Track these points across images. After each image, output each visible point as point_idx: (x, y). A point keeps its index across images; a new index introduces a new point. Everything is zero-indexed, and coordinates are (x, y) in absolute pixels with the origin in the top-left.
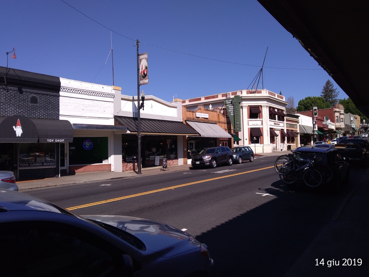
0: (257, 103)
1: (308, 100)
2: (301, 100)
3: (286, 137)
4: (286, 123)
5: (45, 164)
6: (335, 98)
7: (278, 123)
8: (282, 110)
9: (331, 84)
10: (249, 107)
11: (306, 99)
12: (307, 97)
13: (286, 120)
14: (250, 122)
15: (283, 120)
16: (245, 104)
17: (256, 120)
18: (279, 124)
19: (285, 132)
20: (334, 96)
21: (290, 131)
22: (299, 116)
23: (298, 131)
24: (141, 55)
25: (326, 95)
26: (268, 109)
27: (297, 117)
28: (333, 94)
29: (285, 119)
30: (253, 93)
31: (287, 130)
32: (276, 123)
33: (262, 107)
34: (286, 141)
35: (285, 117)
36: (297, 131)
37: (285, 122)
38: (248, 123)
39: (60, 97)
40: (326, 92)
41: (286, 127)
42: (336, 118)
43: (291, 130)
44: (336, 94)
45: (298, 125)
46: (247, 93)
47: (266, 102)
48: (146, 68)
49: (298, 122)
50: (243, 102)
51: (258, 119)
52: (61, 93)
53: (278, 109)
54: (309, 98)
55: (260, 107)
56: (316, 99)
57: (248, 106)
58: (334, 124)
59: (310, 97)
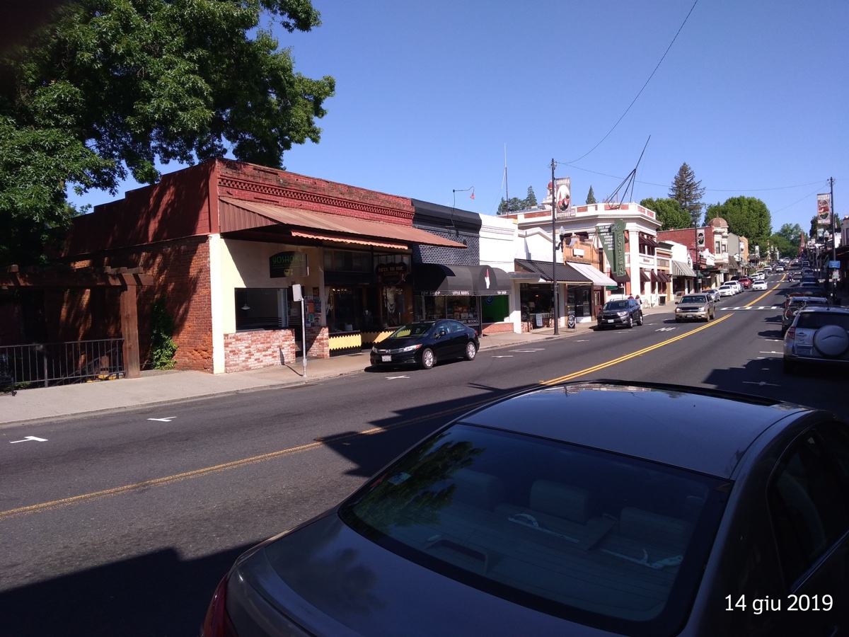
3: (657, 283)
4: (658, 259)
5: (469, 321)
6: (697, 202)
7: (648, 259)
8: (652, 236)
9: (690, 171)
13: (658, 253)
15: (653, 254)
18: (649, 261)
19: (656, 272)
20: (696, 197)
21: (661, 272)
22: (673, 246)
23: (671, 273)
24: (558, 179)
25: (679, 196)
26: (638, 236)
27: (669, 247)
28: (693, 193)
29: (656, 251)
30: (616, 208)
31: (658, 270)
32: (646, 259)
33: (630, 233)
34: (656, 290)
35: (656, 248)
36: (668, 271)
37: (656, 256)
39: (480, 238)
40: (678, 187)
41: (658, 265)
42: (716, 245)
43: (662, 270)
44: (698, 192)
45: (670, 260)
46: (606, 208)
47: (634, 224)
48: (568, 197)
49: (670, 256)
52: (481, 233)
53: (648, 235)
58: (713, 256)
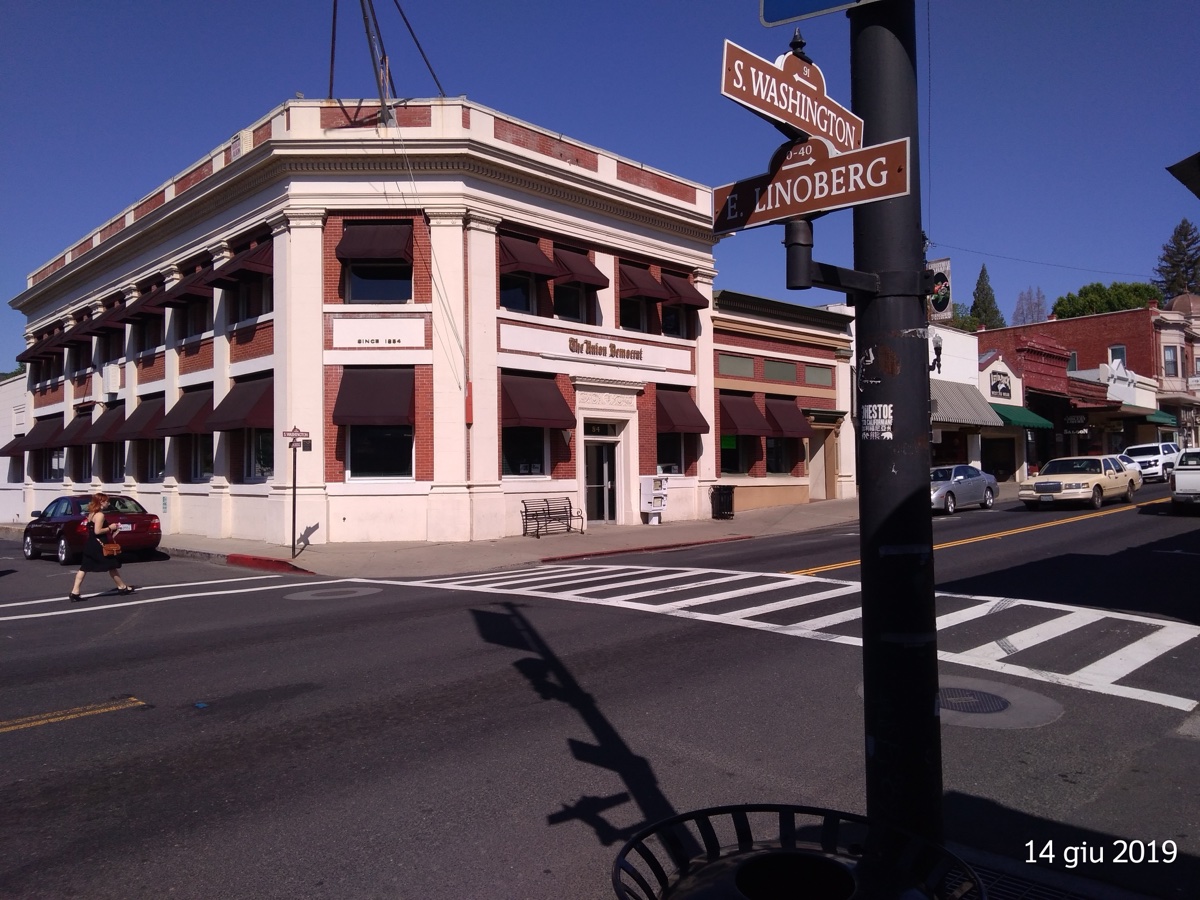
0: (393, 196)
1: (1092, 296)
2: (1065, 296)
4: (718, 352)
8: (674, 269)
10: (340, 220)
11: (1084, 293)
12: (1088, 284)
13: (716, 331)
14: (339, 325)
15: (687, 332)
16: (307, 195)
17: (384, 315)
18: (638, 355)
19: (706, 402)
21: (761, 403)
23: (844, 406)
26: (487, 240)
27: (837, 322)
29: (707, 326)
30: (372, 122)
31: (722, 392)
33: (433, 222)
34: (706, 462)
35: (705, 315)
36: (832, 402)
37: (706, 342)
38: (328, 331)
40: (1172, 266)
41: (717, 374)
43: (769, 396)
45: (843, 369)
46: (327, 124)
47: (458, 186)
49: (842, 355)
50: (295, 187)
51: (411, 306)
53: (632, 259)
54: (1098, 289)
55: (418, 220)
56: (1121, 290)
57: (331, 213)
59: (1098, 285)
